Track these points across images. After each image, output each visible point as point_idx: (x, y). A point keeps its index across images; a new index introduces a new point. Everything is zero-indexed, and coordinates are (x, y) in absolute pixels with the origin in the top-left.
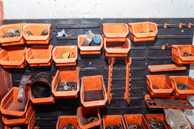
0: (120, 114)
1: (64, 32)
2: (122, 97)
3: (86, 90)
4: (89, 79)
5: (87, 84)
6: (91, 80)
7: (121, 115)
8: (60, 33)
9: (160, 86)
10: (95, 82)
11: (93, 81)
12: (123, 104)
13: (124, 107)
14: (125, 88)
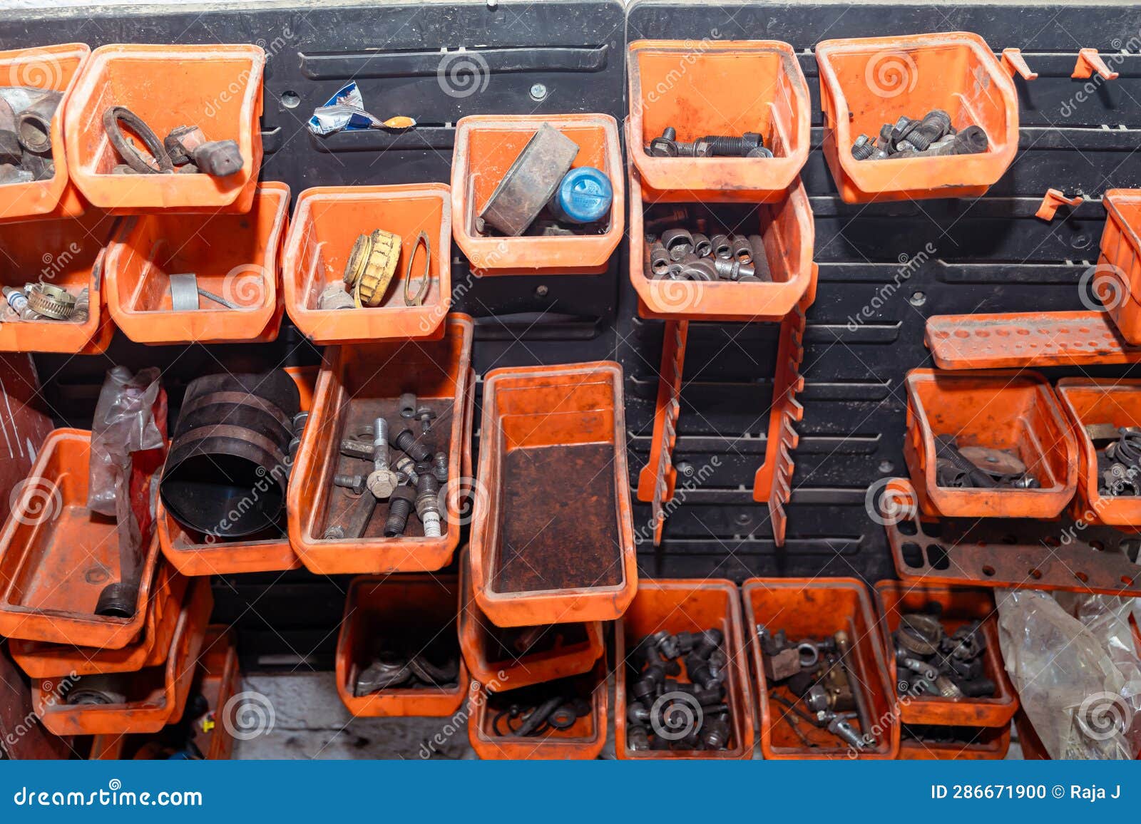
0: (724, 576)
1: (361, 105)
2: (742, 489)
3: (514, 449)
4: (532, 386)
5: (523, 412)
6: (545, 390)
7: (731, 578)
8: (332, 111)
9: (994, 435)
10: (573, 404)
11: (559, 396)
12: (744, 524)
13: (751, 538)
14: (762, 437)
